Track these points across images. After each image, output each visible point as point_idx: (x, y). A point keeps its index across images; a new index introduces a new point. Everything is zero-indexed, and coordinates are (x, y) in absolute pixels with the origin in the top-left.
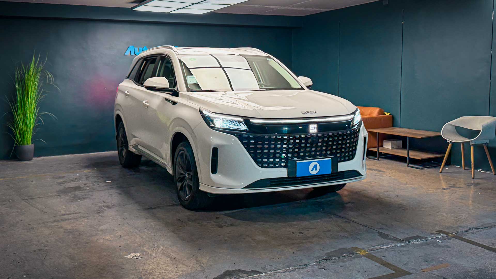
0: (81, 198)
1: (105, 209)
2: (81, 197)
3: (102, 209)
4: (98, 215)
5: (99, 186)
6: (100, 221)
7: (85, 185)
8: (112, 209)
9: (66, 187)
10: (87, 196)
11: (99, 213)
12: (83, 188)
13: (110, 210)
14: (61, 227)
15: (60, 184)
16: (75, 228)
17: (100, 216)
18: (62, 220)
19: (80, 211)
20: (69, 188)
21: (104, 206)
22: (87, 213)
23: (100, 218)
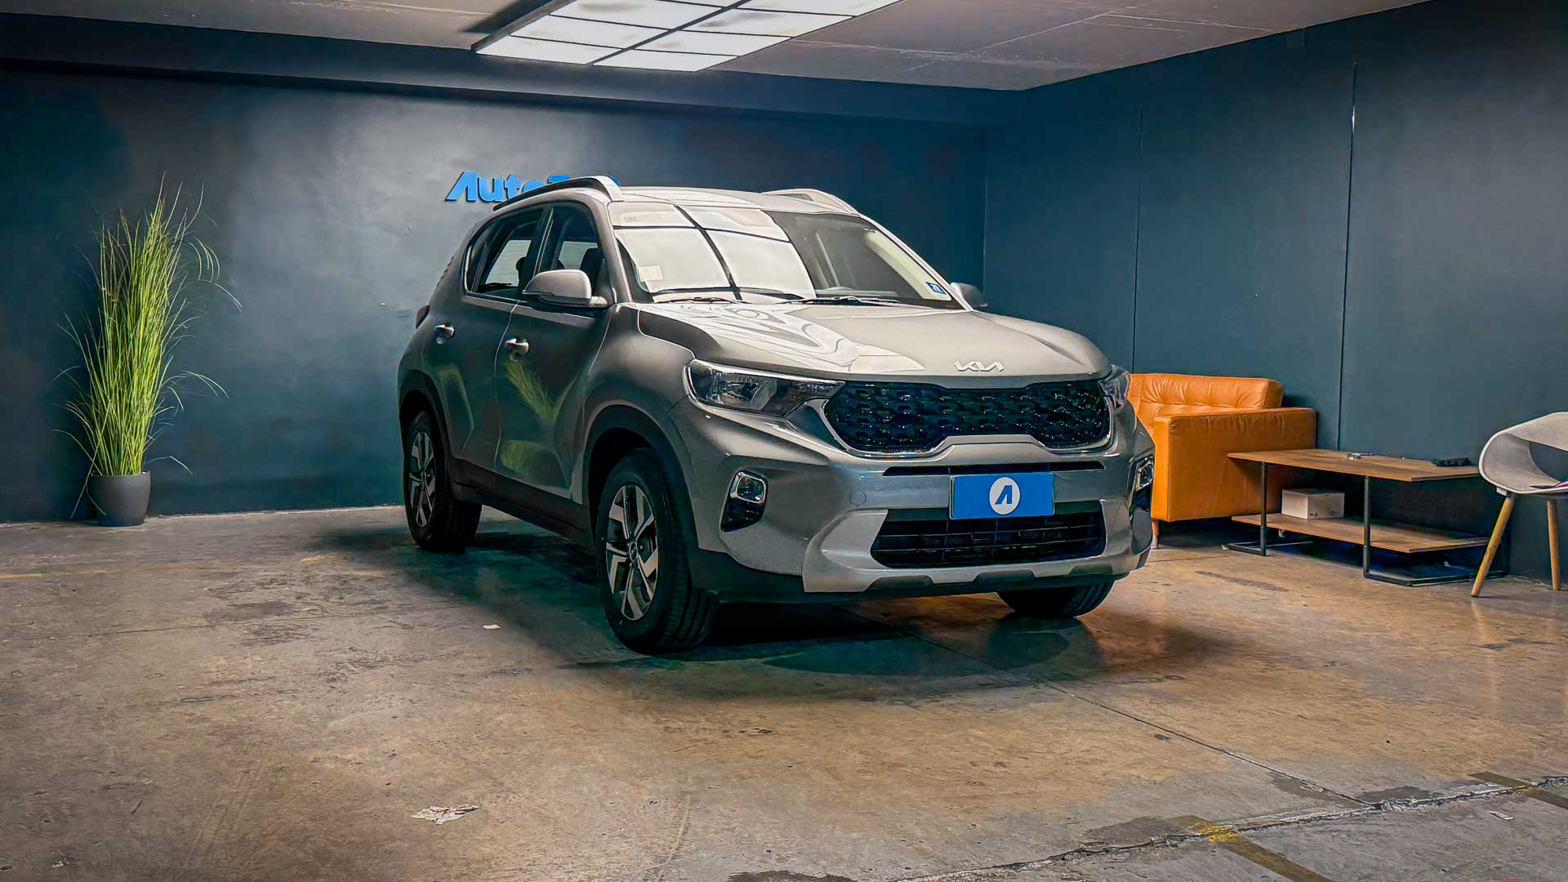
0: (280, 637)
1: (353, 671)
2: (282, 633)
3: (343, 671)
4: (329, 688)
5: (344, 603)
7: (298, 598)
9: (238, 603)
10: (300, 631)
11: (333, 680)
12: (292, 606)
14: (204, 719)
15: (220, 594)
16: (247, 723)
17: (334, 691)
18: (209, 698)
19: (270, 672)
20: (245, 606)
21: (352, 662)
22: (294, 681)
23: (334, 695)
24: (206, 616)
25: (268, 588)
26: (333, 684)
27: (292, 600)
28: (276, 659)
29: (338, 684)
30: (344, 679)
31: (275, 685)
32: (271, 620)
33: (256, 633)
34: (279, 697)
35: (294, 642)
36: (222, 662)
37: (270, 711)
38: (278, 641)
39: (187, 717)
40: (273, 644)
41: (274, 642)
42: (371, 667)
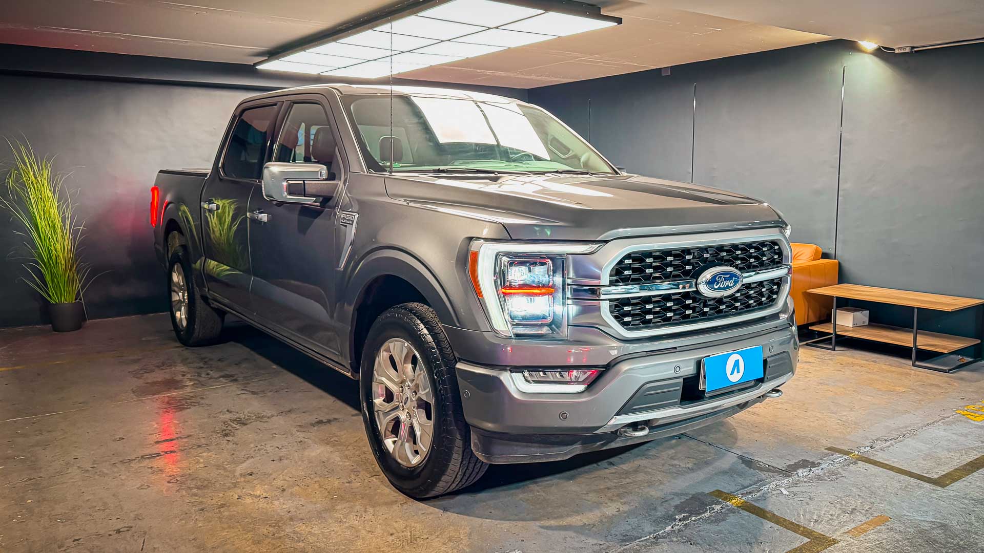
0: (183, 405)
1: (235, 427)
2: (184, 402)
3: (229, 428)
4: (227, 442)
5: (211, 378)
6: (233, 454)
7: (183, 375)
8: (248, 426)
9: (149, 381)
10: (194, 400)
11: (226, 435)
12: (181, 381)
13: (245, 427)
14: (161, 471)
15: (136, 375)
16: (186, 471)
17: (231, 444)
18: (159, 455)
19: (187, 432)
20: (154, 383)
22: (204, 438)
23: (231, 446)
24: (134, 392)
25: (162, 369)
26: (228, 439)
27: (179, 378)
28: (187, 421)
29: (231, 438)
30: (232, 434)
31: (194, 442)
32: (173, 393)
33: (168, 403)
34: (199, 450)
35: (193, 408)
36: (155, 426)
37: (198, 462)
38: (184, 409)
39: (150, 470)
40: (181, 410)
41: (180, 408)
42: (245, 424)
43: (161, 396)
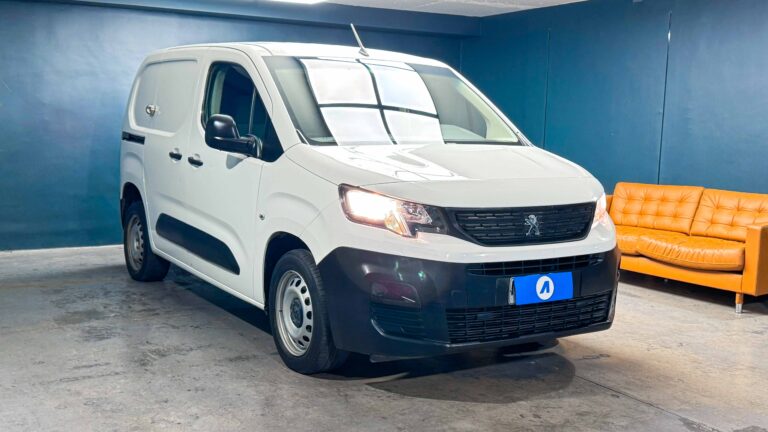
1: (155, 358)
2: (104, 332)
3: (148, 358)
4: (144, 371)
5: (132, 311)
6: (151, 383)
7: (105, 307)
8: (167, 357)
9: (71, 311)
10: (114, 331)
11: (144, 365)
12: (102, 313)
13: (164, 359)
14: (78, 393)
15: (58, 304)
16: (103, 395)
17: (148, 373)
18: (77, 379)
19: (106, 360)
20: (76, 313)
21: (152, 352)
23: (149, 375)
24: (55, 320)
25: (84, 301)
26: (146, 368)
27: (101, 309)
28: (106, 350)
29: (148, 368)
30: (150, 364)
31: (112, 369)
32: (95, 323)
33: (89, 332)
34: (117, 377)
35: (113, 338)
36: (75, 352)
37: (114, 388)
38: (104, 338)
39: (68, 392)
41: (101, 338)
42: (163, 356)
43: (81, 325)
